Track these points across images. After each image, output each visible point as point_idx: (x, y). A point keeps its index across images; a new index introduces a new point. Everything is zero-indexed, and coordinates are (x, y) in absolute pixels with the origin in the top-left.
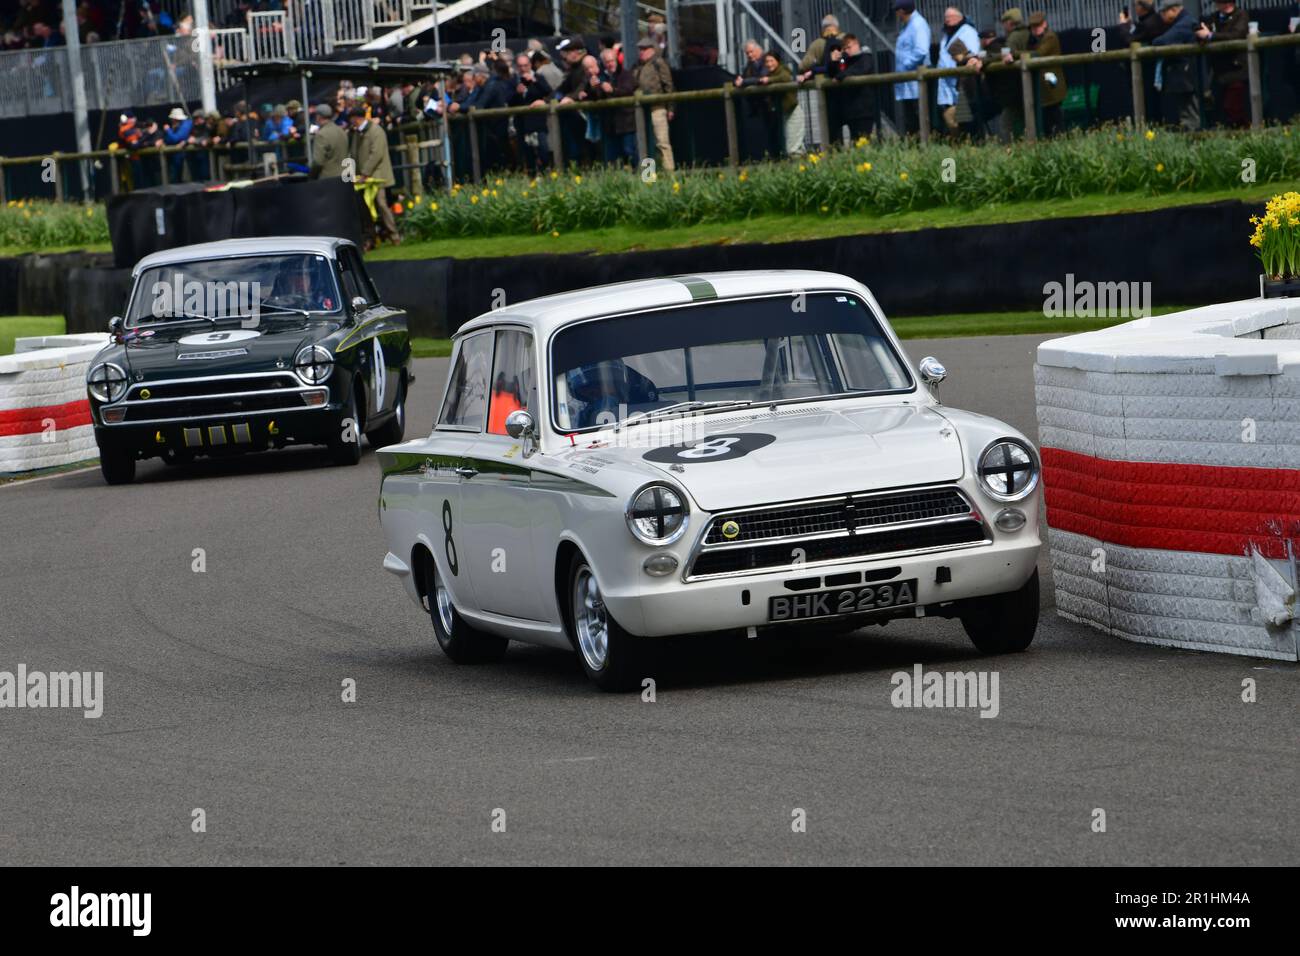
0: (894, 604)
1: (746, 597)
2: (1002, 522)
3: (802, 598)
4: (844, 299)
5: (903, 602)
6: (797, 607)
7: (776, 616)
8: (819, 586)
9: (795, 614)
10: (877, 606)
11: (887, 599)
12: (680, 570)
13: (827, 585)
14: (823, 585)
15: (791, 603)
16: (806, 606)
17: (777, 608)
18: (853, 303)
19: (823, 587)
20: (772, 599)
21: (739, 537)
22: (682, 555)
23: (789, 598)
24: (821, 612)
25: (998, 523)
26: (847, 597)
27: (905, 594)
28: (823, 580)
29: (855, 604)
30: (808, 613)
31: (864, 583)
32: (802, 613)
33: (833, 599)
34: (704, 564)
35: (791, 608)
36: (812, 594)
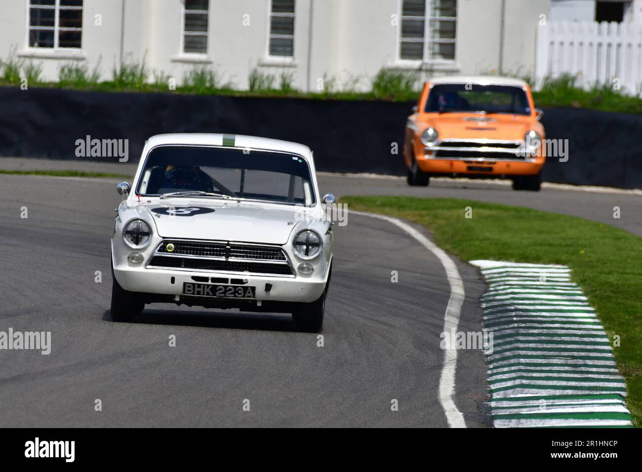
0: (244, 296)
1: (173, 280)
2: (301, 268)
3: (199, 286)
4: (296, 159)
5: (248, 297)
6: (197, 289)
7: (186, 292)
8: (208, 282)
9: (196, 293)
10: (235, 296)
11: (240, 294)
12: (144, 262)
13: (212, 282)
14: (210, 281)
15: (194, 287)
16: (201, 290)
17: (187, 288)
18: (300, 161)
19: (210, 283)
20: (185, 284)
21: (173, 252)
22: (146, 255)
23: (194, 284)
24: (208, 294)
25: (299, 268)
26: (220, 289)
27: (249, 293)
28: (210, 279)
29: (225, 293)
30: (202, 293)
31: (229, 284)
32: (199, 293)
33: (214, 289)
34: (155, 261)
35: (194, 290)
36: (204, 285)
